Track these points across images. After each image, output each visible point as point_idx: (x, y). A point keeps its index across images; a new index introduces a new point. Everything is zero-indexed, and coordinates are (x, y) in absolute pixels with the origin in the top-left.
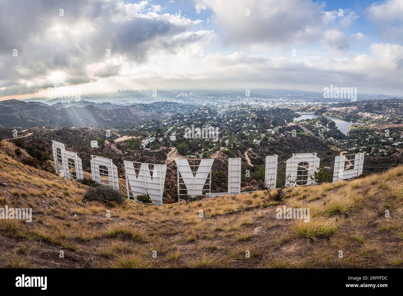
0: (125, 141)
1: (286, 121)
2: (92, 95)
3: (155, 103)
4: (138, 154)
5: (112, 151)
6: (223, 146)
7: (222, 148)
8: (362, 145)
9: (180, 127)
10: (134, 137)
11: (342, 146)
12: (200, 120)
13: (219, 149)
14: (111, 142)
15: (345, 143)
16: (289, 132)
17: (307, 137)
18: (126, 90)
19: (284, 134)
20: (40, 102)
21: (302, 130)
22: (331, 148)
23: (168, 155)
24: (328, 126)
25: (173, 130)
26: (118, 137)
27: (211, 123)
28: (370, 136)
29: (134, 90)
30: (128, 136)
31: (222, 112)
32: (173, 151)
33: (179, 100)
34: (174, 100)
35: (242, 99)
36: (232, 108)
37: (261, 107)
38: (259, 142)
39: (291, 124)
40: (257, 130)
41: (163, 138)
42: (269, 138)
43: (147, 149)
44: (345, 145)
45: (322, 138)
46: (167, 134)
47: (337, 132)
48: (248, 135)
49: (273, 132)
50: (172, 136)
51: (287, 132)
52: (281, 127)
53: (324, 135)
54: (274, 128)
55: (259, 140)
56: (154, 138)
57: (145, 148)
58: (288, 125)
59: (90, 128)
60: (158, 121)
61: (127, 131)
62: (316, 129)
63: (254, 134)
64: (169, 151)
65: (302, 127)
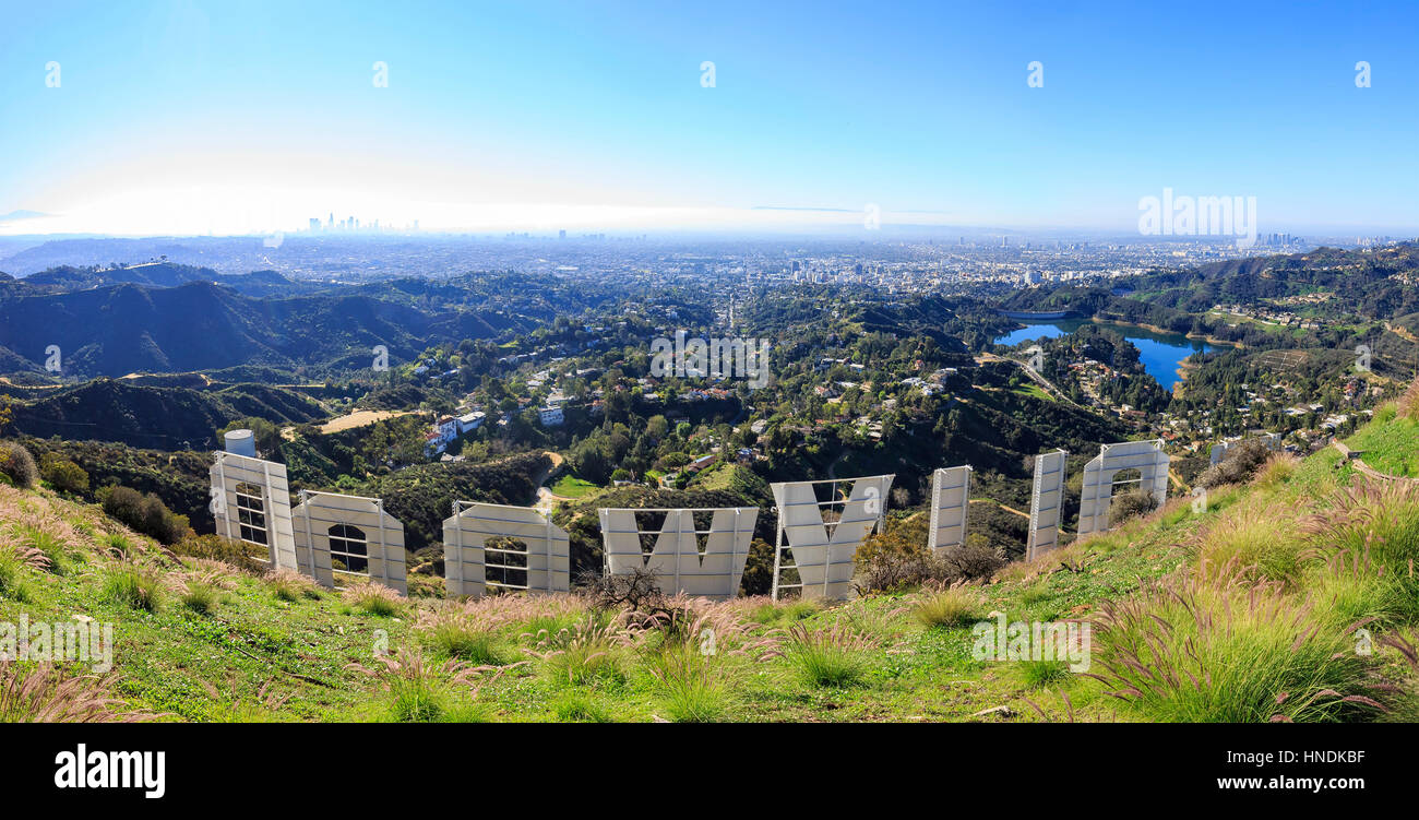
7: (744, 453)
10: (399, 414)
11: (1164, 437)
16: (981, 389)
17: (1046, 407)
19: (964, 396)
25: (548, 384)
28: (1254, 395)
33: (563, 268)
34: (542, 264)
35: (807, 262)
36: (770, 297)
37: (875, 294)
38: (879, 427)
39: (988, 357)
40: (868, 383)
41: (514, 418)
42: (916, 410)
43: (455, 460)
44: (1172, 432)
45: (1095, 409)
46: (528, 400)
47: (1147, 382)
48: (837, 400)
49: (928, 388)
50: (549, 407)
51: (974, 387)
52: (954, 369)
53: (1102, 398)
54: (928, 373)
55: (877, 418)
56: (479, 414)
57: (446, 458)
58: (979, 362)
59: (203, 376)
60: (483, 349)
61: (357, 387)
62: (1074, 374)
63: (859, 398)
64: (541, 467)
65: (1029, 372)
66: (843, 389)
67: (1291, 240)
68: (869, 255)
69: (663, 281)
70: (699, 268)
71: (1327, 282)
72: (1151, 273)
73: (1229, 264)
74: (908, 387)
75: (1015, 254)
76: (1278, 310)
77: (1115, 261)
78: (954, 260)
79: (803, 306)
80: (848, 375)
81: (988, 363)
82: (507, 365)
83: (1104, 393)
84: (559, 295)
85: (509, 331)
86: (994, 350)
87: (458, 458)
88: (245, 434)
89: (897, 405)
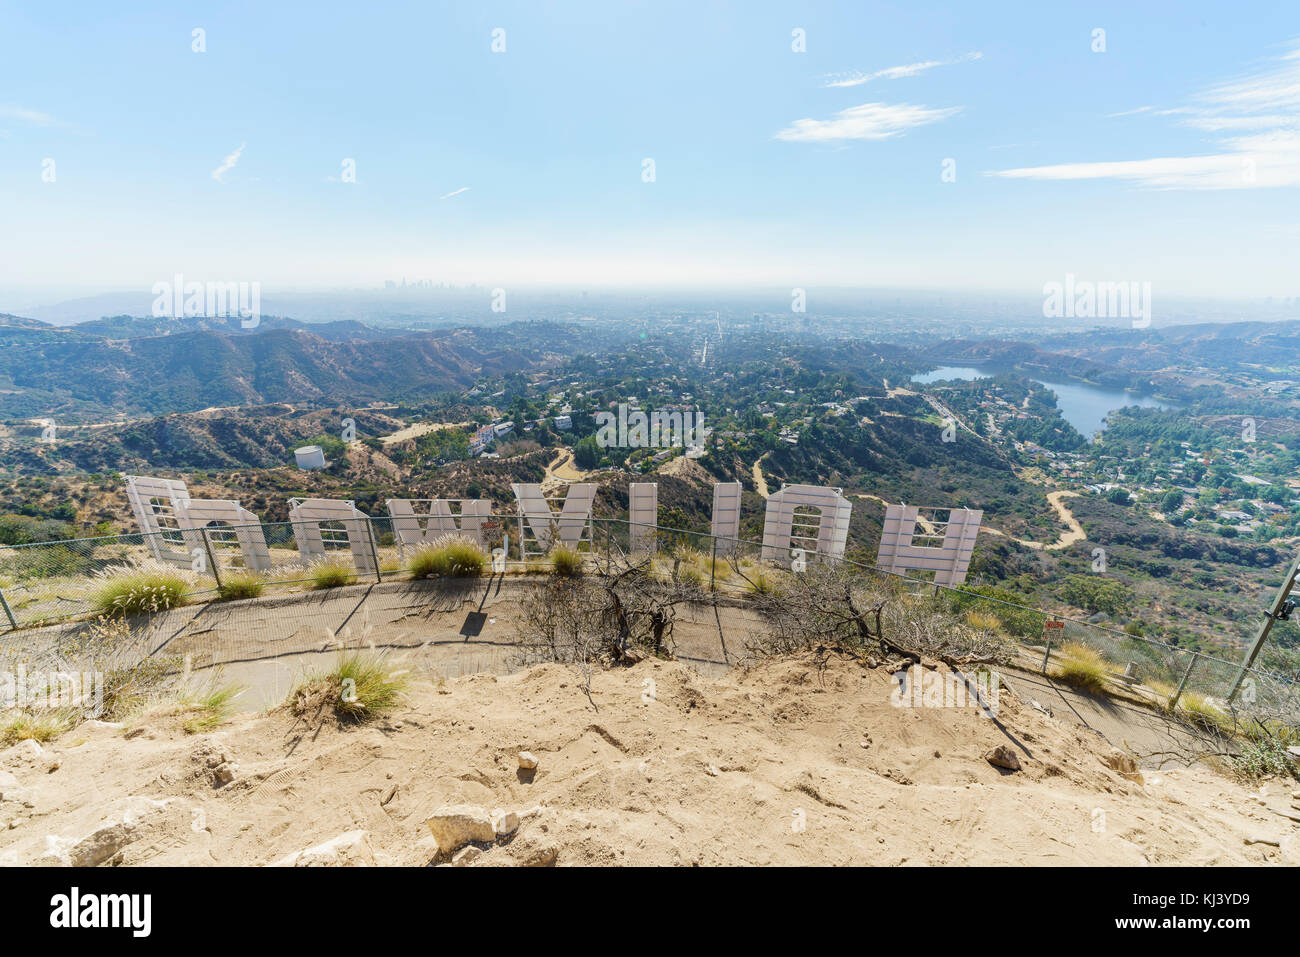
0: (419, 440)
1: (886, 382)
4: (463, 471)
5: (378, 472)
7: (693, 449)
9: (584, 393)
10: (449, 426)
11: (1064, 474)
12: (641, 374)
13: (683, 452)
14: (371, 446)
15: (1078, 464)
16: (887, 414)
19: (872, 418)
21: (932, 411)
23: (548, 470)
24: (1026, 404)
25: (563, 402)
26: (395, 429)
27: (668, 383)
30: (429, 424)
31: (705, 353)
32: (561, 457)
33: (586, 319)
34: (571, 316)
36: (734, 341)
37: (816, 340)
38: (797, 436)
39: (900, 391)
40: (796, 405)
41: (536, 425)
42: (828, 426)
43: (490, 456)
44: (1074, 470)
45: (994, 440)
46: (547, 412)
47: (1058, 425)
48: (771, 415)
49: (841, 411)
50: (561, 417)
51: (882, 413)
52: (866, 398)
53: (1004, 433)
54: (843, 399)
55: (796, 429)
56: (510, 423)
57: (484, 455)
58: (891, 394)
59: (288, 406)
60: (521, 377)
61: (426, 407)
62: (981, 411)
63: (786, 414)
64: (552, 459)
65: (935, 405)
66: (776, 408)
69: (657, 329)
70: (684, 319)
74: (827, 408)
79: (758, 347)
80: (782, 398)
81: (899, 396)
82: (540, 388)
83: (1006, 428)
84: (580, 338)
85: (543, 363)
86: (907, 385)
87: (493, 455)
88: (311, 449)
89: (815, 420)
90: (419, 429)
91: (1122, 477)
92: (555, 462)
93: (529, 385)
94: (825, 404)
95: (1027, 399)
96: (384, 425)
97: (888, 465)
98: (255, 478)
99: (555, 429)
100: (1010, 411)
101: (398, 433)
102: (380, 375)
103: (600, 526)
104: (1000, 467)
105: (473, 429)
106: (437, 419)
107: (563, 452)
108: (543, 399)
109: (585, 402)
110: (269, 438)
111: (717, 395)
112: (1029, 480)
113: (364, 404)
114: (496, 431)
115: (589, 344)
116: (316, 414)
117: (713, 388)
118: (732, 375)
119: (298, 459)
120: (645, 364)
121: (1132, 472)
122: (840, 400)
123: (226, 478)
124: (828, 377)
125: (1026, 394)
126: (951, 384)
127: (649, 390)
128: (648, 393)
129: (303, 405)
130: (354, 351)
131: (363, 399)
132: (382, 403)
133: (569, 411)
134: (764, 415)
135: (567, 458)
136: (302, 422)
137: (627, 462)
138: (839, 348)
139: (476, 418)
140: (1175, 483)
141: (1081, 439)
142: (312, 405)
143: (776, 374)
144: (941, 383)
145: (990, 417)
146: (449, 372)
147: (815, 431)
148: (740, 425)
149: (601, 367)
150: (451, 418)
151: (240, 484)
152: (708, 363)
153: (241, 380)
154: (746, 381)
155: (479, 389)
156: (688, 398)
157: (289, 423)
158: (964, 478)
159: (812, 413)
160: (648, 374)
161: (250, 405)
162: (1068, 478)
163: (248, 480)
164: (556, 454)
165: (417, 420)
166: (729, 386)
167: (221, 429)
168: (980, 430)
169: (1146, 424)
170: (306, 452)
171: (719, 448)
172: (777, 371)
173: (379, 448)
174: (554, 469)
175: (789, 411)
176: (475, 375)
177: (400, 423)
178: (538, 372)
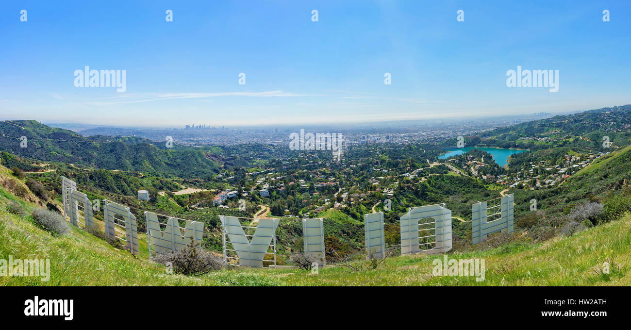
0: (190, 195)
1: (428, 161)
2: (148, 130)
3: (241, 145)
4: (209, 212)
6: (339, 202)
7: (337, 204)
8: (526, 178)
9: (276, 178)
10: (205, 190)
11: (502, 184)
12: (306, 168)
13: (333, 206)
14: (169, 195)
15: (505, 178)
16: (432, 175)
17: (457, 178)
18: (197, 126)
19: (426, 178)
20: (70, 131)
21: (450, 170)
22: (488, 189)
23: (255, 216)
24: (483, 161)
25: (265, 182)
26: (181, 189)
27: (321, 172)
28: (534, 165)
29: (209, 126)
30: (196, 189)
31: (339, 156)
32: (263, 210)
33: (277, 141)
34: (269, 141)
35: (368, 136)
36: (353, 149)
37: (393, 145)
38: (392, 192)
39: (435, 164)
40: (389, 177)
41: (249, 193)
42: (406, 185)
43: (224, 207)
44: (505, 181)
45: (476, 177)
46: (255, 187)
47: (495, 166)
48: (377, 184)
49: (411, 177)
50: (263, 190)
51: (430, 174)
52: (422, 169)
53: (479, 173)
54: (412, 171)
55: (391, 189)
56: (236, 192)
57: (221, 206)
58: (432, 166)
59: (141, 173)
60: (243, 170)
61: (196, 181)
62: (468, 166)
63: (385, 182)
64: (258, 210)
65: (450, 166)
66: (379, 180)
67: (546, 114)
68: (391, 132)
71: (559, 126)
72: (496, 130)
73: (524, 124)
74: (405, 177)
75: (446, 128)
76: (542, 137)
77: (483, 127)
78: (424, 132)
79: (366, 151)
80: (381, 174)
81: (435, 166)
82: (252, 176)
83: (479, 171)
84: (273, 151)
85: (255, 164)
86: (437, 161)
87: (225, 206)
88: (145, 192)
89: (400, 183)
90: (191, 191)
91: (519, 179)
92: (260, 212)
93: (247, 174)
94: (403, 175)
95: (482, 158)
96: (177, 187)
97: (437, 198)
98: (121, 198)
99: (259, 195)
100: (478, 164)
101: (182, 191)
102: (179, 165)
103: (285, 245)
104: (481, 188)
105: (217, 193)
106: (201, 186)
107: (263, 208)
108: (254, 181)
109: (276, 183)
110: (132, 185)
111: (348, 177)
112: (492, 189)
113: (170, 177)
114: (228, 195)
115: (278, 154)
116: (150, 178)
117: (345, 173)
118: (355, 166)
119: (139, 195)
120: (308, 163)
121: (521, 177)
122: (409, 171)
123: (112, 196)
124: (403, 162)
125: (482, 157)
126: (454, 157)
127: (311, 176)
128: (310, 178)
129: (147, 174)
130: (169, 154)
131: (170, 175)
132: (177, 178)
133: (268, 187)
134: (374, 184)
135: (266, 210)
136: (144, 181)
137: (300, 213)
138: (405, 148)
139: (219, 188)
140: (532, 176)
141: (503, 169)
142: (150, 175)
143: (377, 163)
144: (451, 158)
145: (472, 168)
146: (208, 166)
147: (401, 188)
148: (362, 190)
149: (284, 165)
150: (206, 187)
151: (116, 199)
152: (341, 161)
153: (128, 161)
154: (362, 168)
155: (222, 174)
156: (332, 179)
157: (140, 180)
158: (469, 195)
159: (398, 180)
160: (310, 168)
161: (129, 171)
162: (504, 185)
163: (119, 198)
164: (260, 208)
165: (190, 187)
166: (354, 171)
167: (117, 177)
168: (470, 174)
169: (519, 159)
170: (142, 192)
171: (352, 203)
172: (377, 162)
173: (172, 196)
174: (258, 215)
175: (386, 180)
176: (220, 168)
177: (183, 187)
178: (252, 168)
